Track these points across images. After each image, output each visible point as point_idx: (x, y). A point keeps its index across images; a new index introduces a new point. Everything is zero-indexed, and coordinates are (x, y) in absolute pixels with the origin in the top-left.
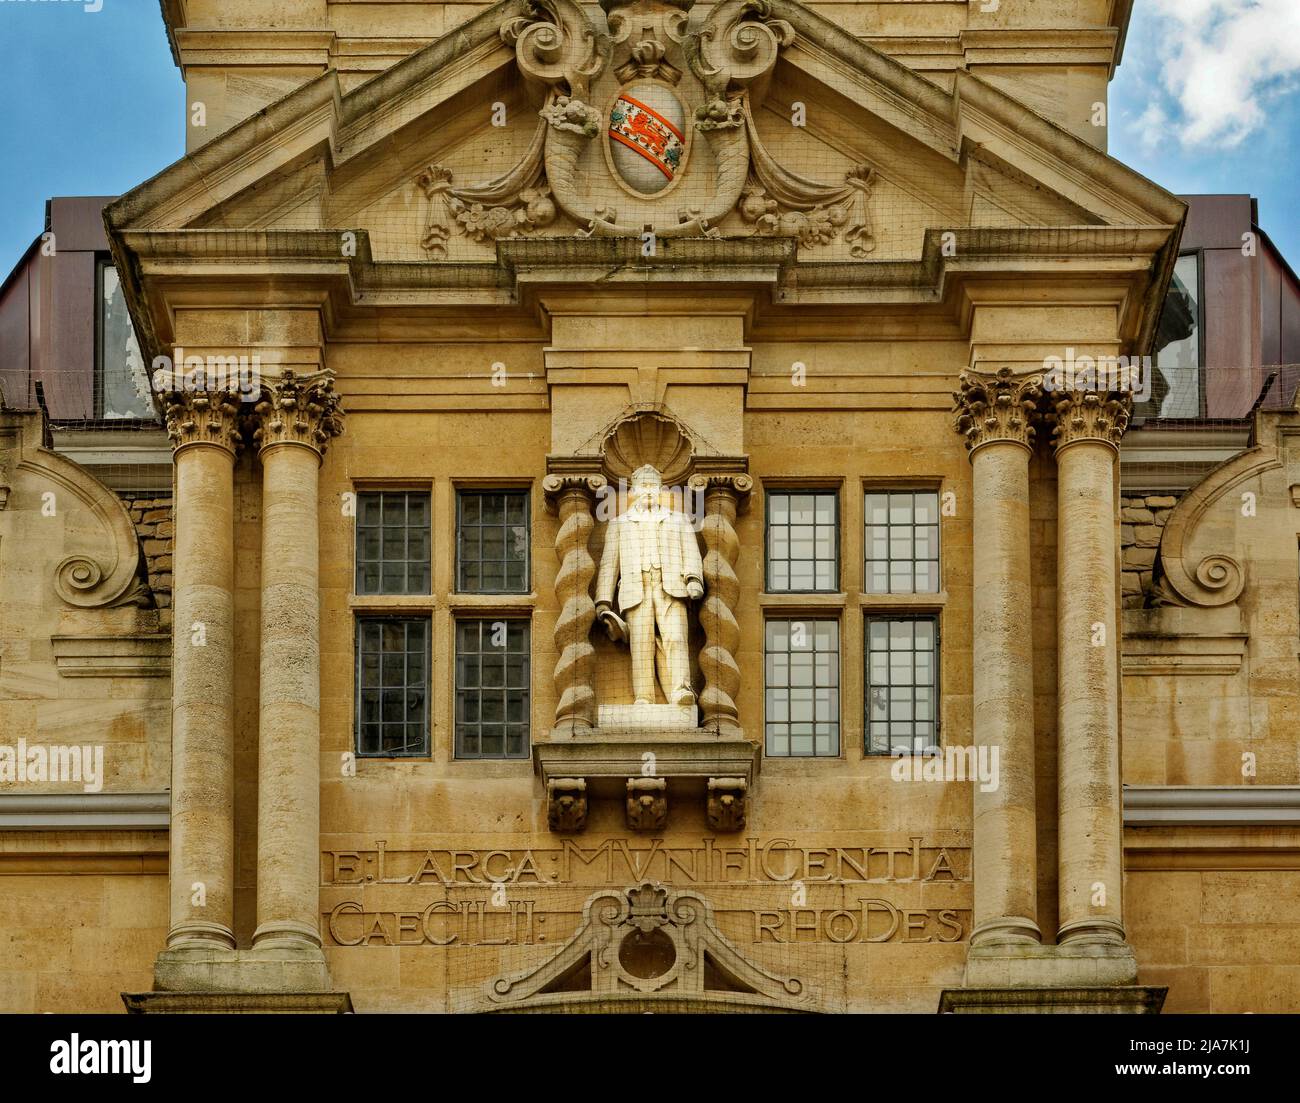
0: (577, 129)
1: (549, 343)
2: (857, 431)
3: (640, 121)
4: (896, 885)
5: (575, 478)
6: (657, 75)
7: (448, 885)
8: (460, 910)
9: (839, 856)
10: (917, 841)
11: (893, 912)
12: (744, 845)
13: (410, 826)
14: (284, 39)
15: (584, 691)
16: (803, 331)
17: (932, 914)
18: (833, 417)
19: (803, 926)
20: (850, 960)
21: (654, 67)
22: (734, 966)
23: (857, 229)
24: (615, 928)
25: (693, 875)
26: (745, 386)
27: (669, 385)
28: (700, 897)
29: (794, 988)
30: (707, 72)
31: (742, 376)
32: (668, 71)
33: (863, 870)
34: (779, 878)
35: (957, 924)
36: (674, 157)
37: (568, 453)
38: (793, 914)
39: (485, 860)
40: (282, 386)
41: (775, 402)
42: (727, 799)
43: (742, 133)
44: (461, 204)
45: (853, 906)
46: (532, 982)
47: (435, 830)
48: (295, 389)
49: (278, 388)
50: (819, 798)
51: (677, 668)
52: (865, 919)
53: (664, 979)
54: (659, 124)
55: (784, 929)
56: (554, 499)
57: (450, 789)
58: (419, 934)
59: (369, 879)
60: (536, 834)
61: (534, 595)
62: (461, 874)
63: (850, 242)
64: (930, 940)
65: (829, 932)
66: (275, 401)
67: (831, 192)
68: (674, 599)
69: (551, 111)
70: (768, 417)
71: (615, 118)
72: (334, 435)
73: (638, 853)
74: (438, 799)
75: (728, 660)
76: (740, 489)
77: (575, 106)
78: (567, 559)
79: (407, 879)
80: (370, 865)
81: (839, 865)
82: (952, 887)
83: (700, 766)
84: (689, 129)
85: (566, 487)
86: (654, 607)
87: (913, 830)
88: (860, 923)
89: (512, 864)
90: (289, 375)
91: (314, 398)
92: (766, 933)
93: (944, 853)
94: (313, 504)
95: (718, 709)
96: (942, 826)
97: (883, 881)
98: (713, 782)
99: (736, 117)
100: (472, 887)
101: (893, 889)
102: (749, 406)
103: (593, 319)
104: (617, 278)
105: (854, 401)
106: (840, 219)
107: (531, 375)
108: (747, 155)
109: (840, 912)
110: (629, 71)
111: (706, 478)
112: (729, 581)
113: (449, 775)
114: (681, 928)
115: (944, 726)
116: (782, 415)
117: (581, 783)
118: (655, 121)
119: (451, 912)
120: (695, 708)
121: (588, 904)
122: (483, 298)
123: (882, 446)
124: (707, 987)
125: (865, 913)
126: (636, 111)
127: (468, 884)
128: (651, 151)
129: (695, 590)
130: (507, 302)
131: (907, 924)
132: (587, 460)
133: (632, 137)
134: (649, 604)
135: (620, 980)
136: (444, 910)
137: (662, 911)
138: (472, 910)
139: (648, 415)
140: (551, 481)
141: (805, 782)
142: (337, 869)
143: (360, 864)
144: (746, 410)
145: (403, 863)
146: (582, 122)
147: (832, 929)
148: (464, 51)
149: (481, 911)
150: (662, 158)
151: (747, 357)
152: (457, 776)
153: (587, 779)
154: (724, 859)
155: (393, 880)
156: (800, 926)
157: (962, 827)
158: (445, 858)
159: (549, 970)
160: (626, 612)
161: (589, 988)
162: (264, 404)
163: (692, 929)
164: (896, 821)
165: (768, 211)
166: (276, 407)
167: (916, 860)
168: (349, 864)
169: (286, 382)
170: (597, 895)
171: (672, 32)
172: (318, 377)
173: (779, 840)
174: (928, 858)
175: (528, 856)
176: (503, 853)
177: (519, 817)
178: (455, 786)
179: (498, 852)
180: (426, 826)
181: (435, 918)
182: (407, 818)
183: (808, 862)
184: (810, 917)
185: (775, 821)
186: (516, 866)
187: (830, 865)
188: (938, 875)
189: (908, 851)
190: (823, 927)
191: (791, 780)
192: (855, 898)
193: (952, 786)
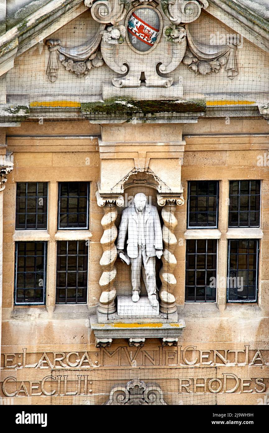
0: (115, 42)
2: (227, 159)
3: (141, 29)
4: (238, 367)
5: (111, 200)
6: (149, 4)
7: (52, 368)
8: (57, 380)
9: (215, 354)
10: (247, 347)
11: (237, 379)
13: (37, 342)
17: (253, 380)
18: (218, 153)
23: (230, 69)
25: (154, 363)
31: (181, 155)
32: (153, 4)
33: (225, 360)
34: (189, 364)
35: (263, 385)
36: (155, 40)
38: (195, 380)
39: (68, 356)
42: (170, 344)
44: (64, 58)
45: (220, 376)
47: (47, 343)
50: (207, 327)
51: (151, 286)
52: (225, 382)
54: (149, 28)
55: (191, 387)
57: (54, 324)
58: (39, 390)
59: (19, 366)
60: (89, 344)
61: (91, 235)
62: (58, 363)
64: (252, 392)
65: (210, 388)
67: (220, 54)
68: (151, 257)
70: (190, 153)
71: (131, 25)
73: (131, 353)
74: (49, 329)
79: (35, 366)
80: (20, 359)
81: (215, 358)
82: (261, 368)
87: (246, 341)
88: (223, 384)
89: (79, 358)
92: (183, 388)
93: (258, 352)
95: (168, 303)
96: (258, 340)
97: (233, 365)
98: (165, 339)
100: (62, 369)
101: (237, 369)
105: (226, 147)
106: (224, 64)
107: (92, 138)
108: (186, 46)
109: (215, 379)
110: (137, 4)
113: (53, 317)
115: (260, 294)
116: (197, 152)
118: (147, 28)
119: (53, 381)
121: (112, 393)
123: (238, 166)
125: (225, 380)
126: (140, 23)
127: (60, 367)
128: (145, 39)
131: (243, 385)
132: (116, 194)
133: (137, 34)
134: (140, 256)
136: (50, 380)
138: (62, 379)
141: (201, 320)
143: (15, 359)
145: (34, 358)
148: (69, 10)
149: (66, 380)
150: (149, 42)
151: (183, 148)
152: (57, 319)
154: (167, 355)
155: (29, 367)
156: (198, 386)
157: (267, 340)
158: (52, 356)
160: (130, 258)
164: (239, 338)
165: (194, 62)
167: (247, 356)
168: (11, 359)
170: (116, 389)
173: (190, 346)
174: (252, 354)
175: (86, 354)
176: (75, 353)
177: (82, 337)
178: (56, 323)
179: (74, 353)
180: (44, 341)
181: (47, 383)
182: (36, 338)
183: (202, 356)
184: (202, 381)
185: (188, 338)
186: (81, 359)
187: (211, 358)
188: (256, 362)
189: (243, 351)
190: (207, 384)
191: (196, 319)
192: (221, 373)
193: (262, 322)
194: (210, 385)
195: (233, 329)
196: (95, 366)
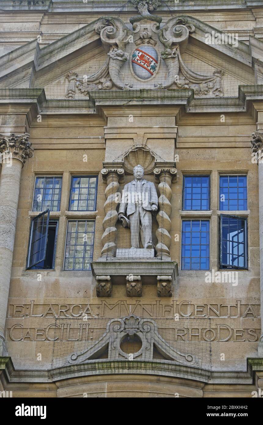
0: (120, 58)
1: (106, 125)
2: (216, 155)
3: (142, 57)
5: (113, 170)
6: (149, 43)
7: (57, 318)
8: (60, 327)
9: (209, 307)
10: (239, 302)
11: (230, 329)
12: (172, 303)
13: (44, 295)
14: (24, 34)
15: (112, 244)
16: (197, 122)
17: (245, 330)
18: (208, 151)
19: (194, 335)
20: (212, 349)
21: (147, 40)
22: (165, 349)
23: (217, 89)
24: (119, 333)
25: (151, 314)
26: (175, 139)
27: (148, 139)
28: (153, 321)
29: (190, 359)
30: (165, 41)
31: (174, 136)
32: (152, 41)
33: (218, 313)
34: (185, 316)
35: (255, 335)
36: (154, 68)
37: (111, 161)
38: (190, 330)
39: (72, 308)
40: (10, 139)
41: (187, 145)
42: (164, 284)
43: (177, 59)
44: (80, 83)
45: (214, 327)
46: (85, 355)
47: (53, 297)
48: (15, 140)
49: (9, 140)
50: (201, 285)
51: (147, 235)
52: (219, 332)
53: (137, 354)
54: (149, 57)
55: (187, 335)
56: (105, 177)
57: (61, 281)
58: (44, 337)
59: (27, 315)
60: (92, 298)
61: (97, 211)
62: (62, 313)
63: (215, 94)
64: (245, 341)
65: (204, 337)
66: (8, 144)
67: (208, 78)
68: (147, 211)
69: (111, 53)
70: (184, 150)
71: (134, 56)
72: (29, 157)
73: (130, 306)
74: (56, 284)
75: (166, 233)
76: (172, 173)
77: (120, 51)
78: (109, 197)
79: (41, 315)
80: (28, 310)
81: (209, 311)
82: (253, 320)
83: (154, 271)
84: (159, 59)
85: (109, 173)
86: (139, 214)
87: (238, 297)
88: (217, 334)
89: (82, 310)
90: (13, 135)
91: (22, 143)
92: (179, 337)
93: (250, 307)
94: (18, 179)
95: (162, 250)
96: (249, 296)
97: (226, 317)
98: (159, 278)
99: (174, 54)
100: (66, 318)
101: (230, 320)
102: (177, 147)
103: (122, 118)
104: (131, 103)
105: (215, 145)
106: (211, 86)
107: (100, 137)
108: (178, 66)
109: (209, 329)
110: (139, 42)
111: (160, 170)
112: (167, 205)
113: (60, 276)
114: (145, 334)
115: (249, 259)
116: (190, 150)
117: (108, 278)
118: (147, 56)
119: (57, 328)
120: (153, 250)
121: (109, 324)
122: (84, 111)
123: (226, 160)
124: (154, 358)
125: (219, 330)
126: (141, 53)
127: (64, 317)
128: (145, 66)
129: (154, 207)
130: (92, 113)
131: (235, 334)
132: (117, 163)
133: (139, 62)
134: (137, 213)
135: (119, 354)
136: (54, 327)
137: (137, 327)
138: (65, 327)
139: (140, 149)
140: (104, 171)
141: (195, 279)
142: (15, 312)
143: (24, 309)
144: (176, 148)
145: (40, 309)
146: (122, 56)
147: (206, 336)
148: (82, 35)
149: (68, 328)
150: (149, 68)
151: (176, 130)
152: (64, 276)
153: (111, 276)
154: (164, 308)
155: (35, 316)
156: (192, 334)
157: (257, 296)
158: (57, 307)
159: (92, 350)
160: (129, 215)
161: (107, 358)
162: (4, 145)
163: (149, 334)
164: (231, 294)
165: (186, 84)
166: (8, 146)
167: (239, 309)
168: (19, 309)
169: (12, 137)
170: (112, 320)
171: (154, 30)
172: (23, 136)
173: (185, 301)
174: (243, 309)
175: (88, 306)
176: (79, 305)
177: (85, 292)
179: (77, 305)
180: (50, 295)
181: (51, 330)
182: (44, 292)
183: (196, 310)
184: (197, 331)
185: (184, 294)
187: (205, 312)
188: (247, 315)
189: (235, 306)
190: (202, 335)
191: (190, 278)
192: (215, 324)
193: (253, 281)
194: (204, 334)
195: (225, 287)
196: (97, 317)
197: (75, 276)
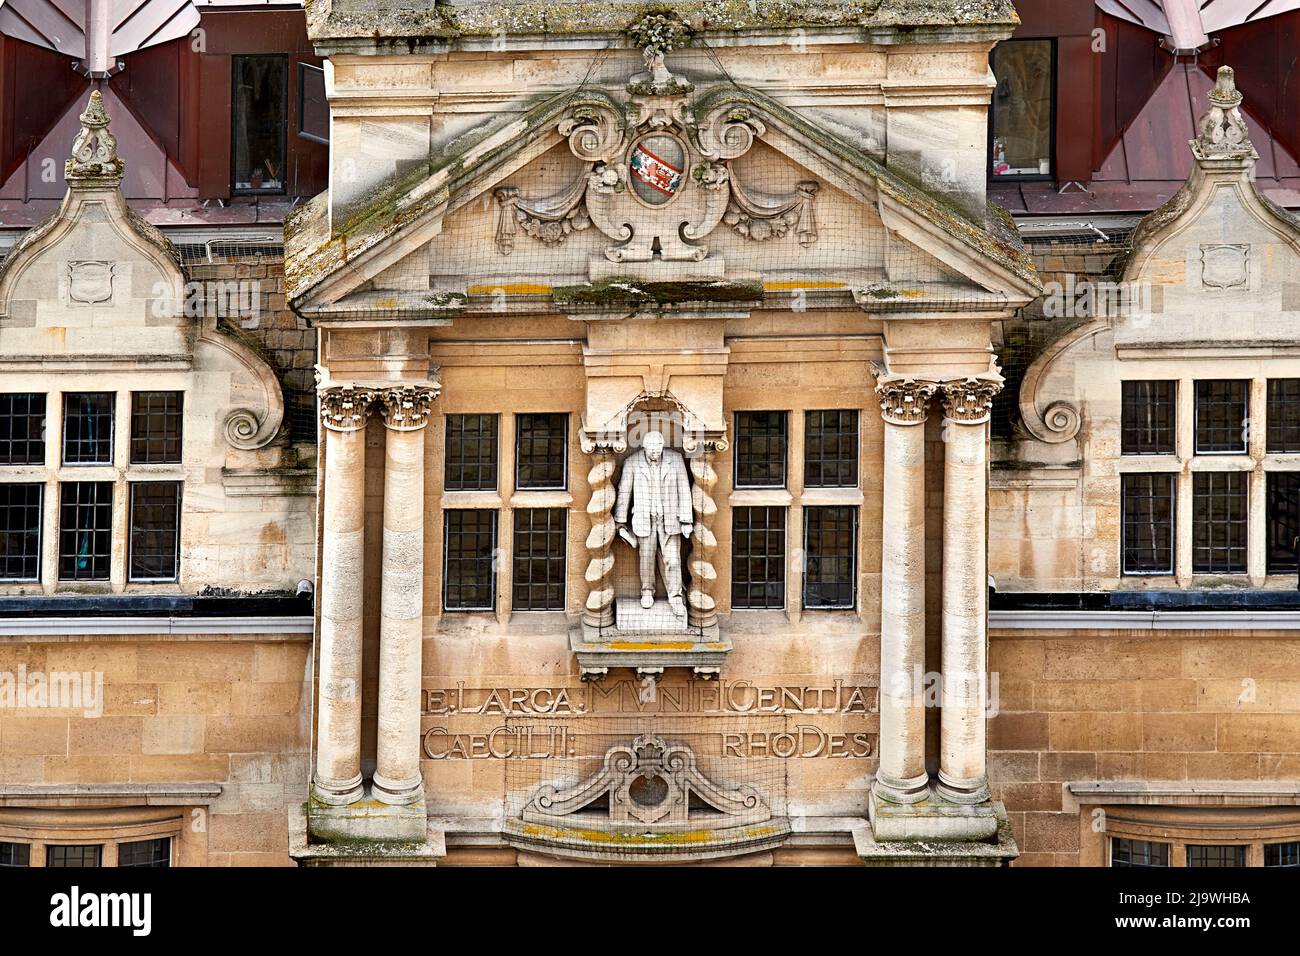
2: (801, 375)
4: (824, 714)
7: (507, 715)
8: (515, 733)
9: (783, 694)
10: (839, 682)
11: (822, 735)
12: (716, 684)
13: (481, 671)
17: (849, 737)
18: (785, 367)
19: (757, 745)
20: (790, 773)
23: (804, 231)
24: (627, 774)
25: (679, 707)
27: (671, 376)
29: (751, 803)
33: (800, 704)
34: (738, 709)
35: (866, 744)
36: (676, 185)
38: (750, 736)
39: (534, 695)
44: (525, 217)
45: (792, 730)
47: (499, 674)
50: (770, 650)
51: (674, 582)
52: (801, 739)
53: (660, 811)
54: (666, 169)
55: (744, 747)
57: (510, 643)
58: (486, 750)
59: (451, 710)
60: (569, 676)
61: (571, 499)
62: (516, 706)
63: (799, 237)
64: (847, 755)
65: (775, 749)
68: (672, 535)
70: (738, 367)
71: (636, 162)
74: (502, 649)
79: (479, 709)
80: (453, 699)
81: (783, 700)
82: (863, 716)
86: (658, 536)
87: (836, 673)
88: (797, 742)
89: (552, 699)
92: (730, 750)
93: (858, 691)
96: (857, 670)
97: (815, 711)
100: (524, 716)
101: (820, 717)
105: (799, 357)
106: (792, 222)
109: (783, 735)
113: (509, 632)
114: (673, 774)
115: (860, 595)
116: (749, 365)
119: (508, 735)
123: (819, 387)
125: (801, 735)
126: (650, 161)
127: (521, 713)
128: (660, 186)
129: (687, 531)
131: (831, 744)
133: (647, 177)
134: (654, 534)
135: (629, 813)
136: (504, 733)
137: (660, 762)
138: (524, 733)
139: (656, 398)
141: (760, 638)
142: (430, 703)
143: (446, 699)
145: (476, 697)
147: (778, 747)
149: (530, 734)
152: (515, 634)
154: (701, 695)
155: (468, 711)
156: (754, 745)
157: (872, 671)
158: (506, 694)
160: (638, 537)
163: (681, 775)
164: (824, 667)
167: (838, 696)
168: (438, 698)
173: (741, 681)
174: (846, 695)
175: (564, 692)
176: (546, 690)
177: (557, 663)
178: (513, 641)
179: (543, 690)
180: (492, 670)
181: (498, 738)
182: (480, 665)
183: (761, 697)
184: (762, 738)
185: (738, 667)
186: (555, 699)
187: (777, 700)
188: (854, 707)
189: (832, 690)
190: (771, 747)
191: (750, 637)
192: (794, 724)
193: (864, 641)
194: (775, 743)
195: (813, 653)
196: (579, 712)
197: (536, 634)
